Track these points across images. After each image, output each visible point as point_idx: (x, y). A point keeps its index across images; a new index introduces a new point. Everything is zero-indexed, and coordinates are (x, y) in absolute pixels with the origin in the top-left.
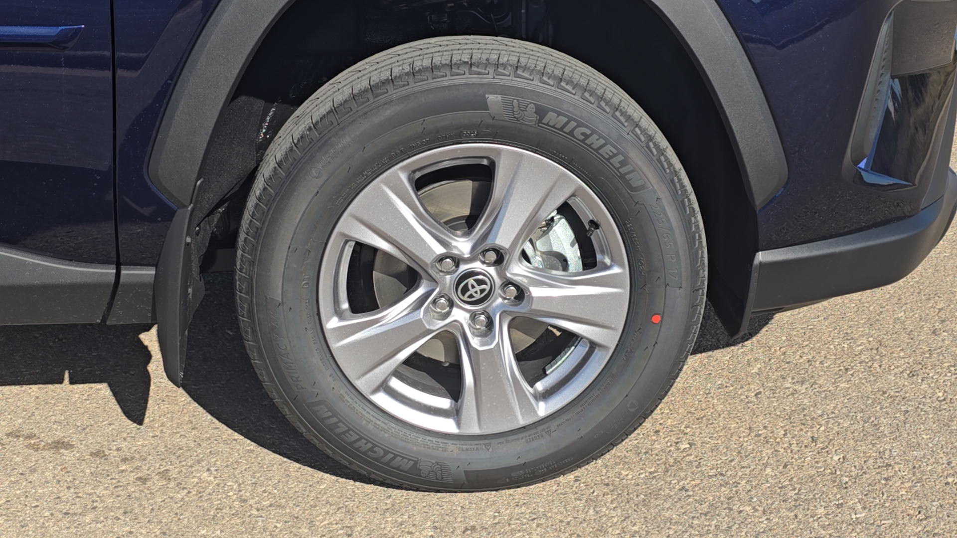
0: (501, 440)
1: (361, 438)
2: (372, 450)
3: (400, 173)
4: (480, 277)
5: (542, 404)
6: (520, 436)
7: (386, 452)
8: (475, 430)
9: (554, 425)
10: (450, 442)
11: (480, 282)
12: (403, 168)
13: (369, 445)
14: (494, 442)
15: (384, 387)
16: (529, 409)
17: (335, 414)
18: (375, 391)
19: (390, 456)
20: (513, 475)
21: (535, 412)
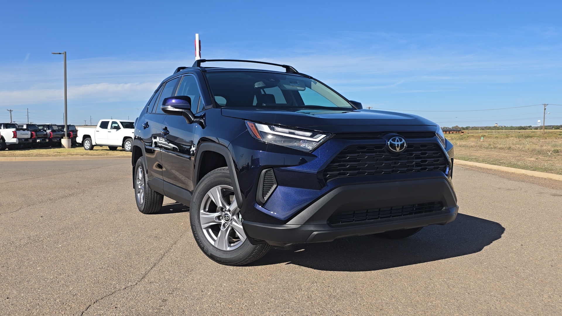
0: (220, 251)
1: (198, 236)
2: (198, 240)
3: (219, 187)
4: (228, 216)
5: (229, 248)
6: (222, 252)
7: (200, 242)
8: (216, 246)
9: (228, 253)
10: (211, 246)
11: (228, 217)
12: (220, 186)
13: (198, 239)
14: (218, 250)
15: (207, 228)
16: (226, 248)
17: (195, 229)
18: (204, 229)
19: (201, 243)
20: (218, 259)
21: (227, 249)
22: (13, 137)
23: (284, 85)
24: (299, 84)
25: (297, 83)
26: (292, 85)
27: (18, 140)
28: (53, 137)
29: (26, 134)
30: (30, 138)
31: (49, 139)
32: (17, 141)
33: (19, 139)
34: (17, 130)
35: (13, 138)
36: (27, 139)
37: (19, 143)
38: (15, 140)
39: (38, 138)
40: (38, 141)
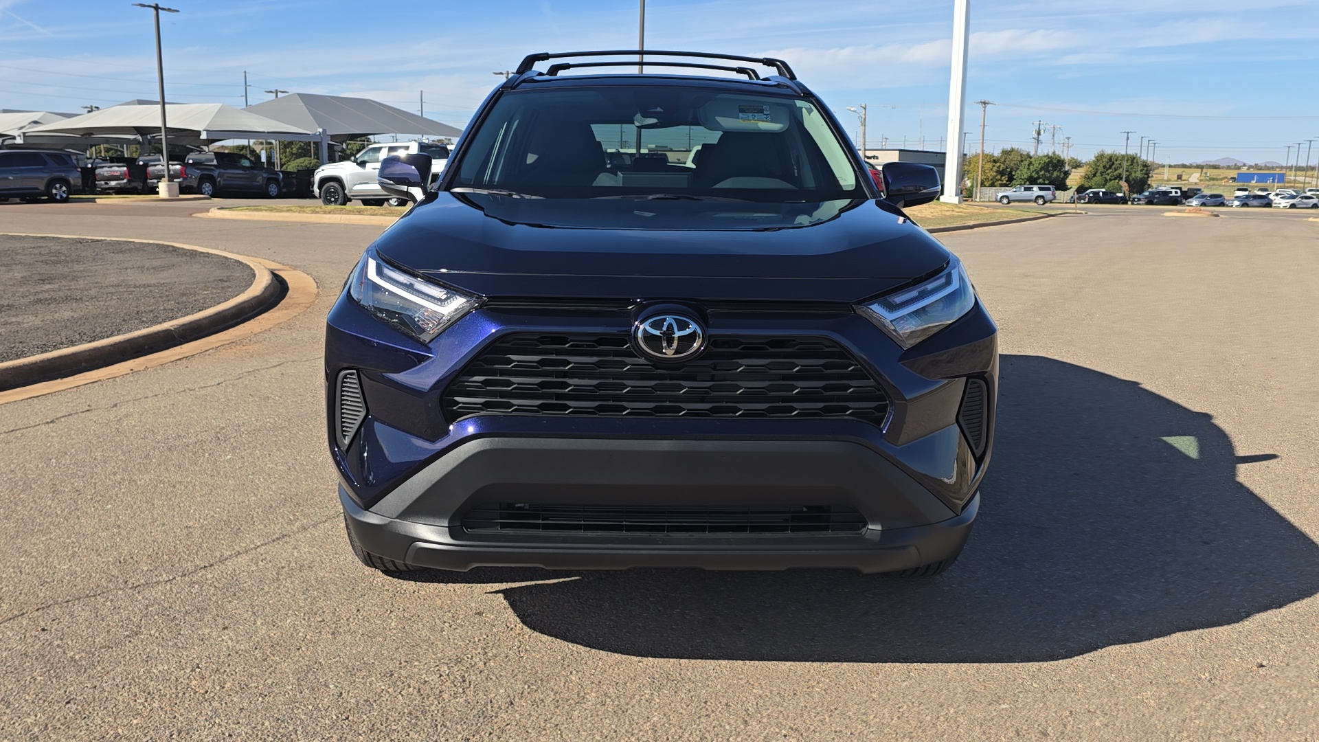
23: (717, 118)
24: (768, 113)
25: (763, 113)
26: (742, 118)
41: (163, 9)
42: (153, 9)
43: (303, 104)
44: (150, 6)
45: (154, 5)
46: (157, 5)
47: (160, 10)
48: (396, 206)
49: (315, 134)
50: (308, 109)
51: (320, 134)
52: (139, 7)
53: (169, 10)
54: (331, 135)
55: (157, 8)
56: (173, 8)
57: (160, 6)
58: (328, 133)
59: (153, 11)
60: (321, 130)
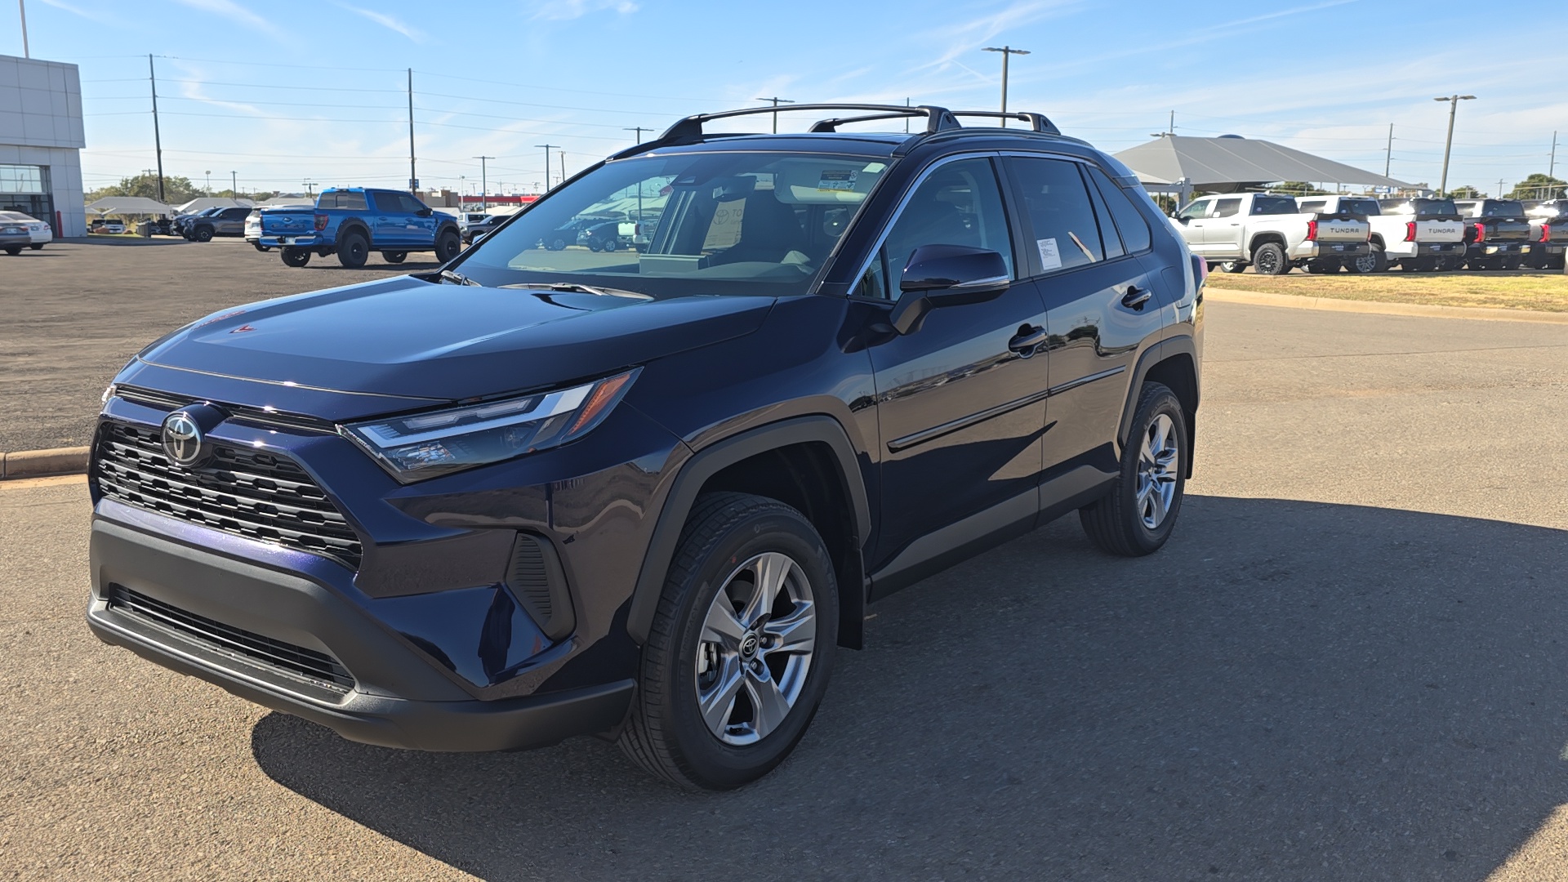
22: (1407, 238)
24: (854, 179)
27: (1417, 248)
28: (1549, 239)
29: (1449, 230)
30: (1460, 240)
31: (1532, 244)
32: (1413, 248)
33: (1420, 245)
34: (1418, 220)
35: (1405, 240)
36: (1447, 246)
37: (1418, 254)
38: (1408, 248)
39: (1493, 243)
40: (1492, 250)
41: (1013, 52)
42: (1002, 53)
43: (1173, 150)
44: (999, 50)
45: (1004, 48)
46: (1007, 47)
47: (1010, 53)
48: (1231, 271)
49: (1175, 184)
50: (1177, 154)
51: (1181, 185)
52: (989, 52)
53: (1019, 52)
54: (1195, 186)
55: (1006, 51)
56: (1023, 50)
57: (1010, 48)
58: (1192, 182)
59: (1002, 54)
60: (1183, 179)
